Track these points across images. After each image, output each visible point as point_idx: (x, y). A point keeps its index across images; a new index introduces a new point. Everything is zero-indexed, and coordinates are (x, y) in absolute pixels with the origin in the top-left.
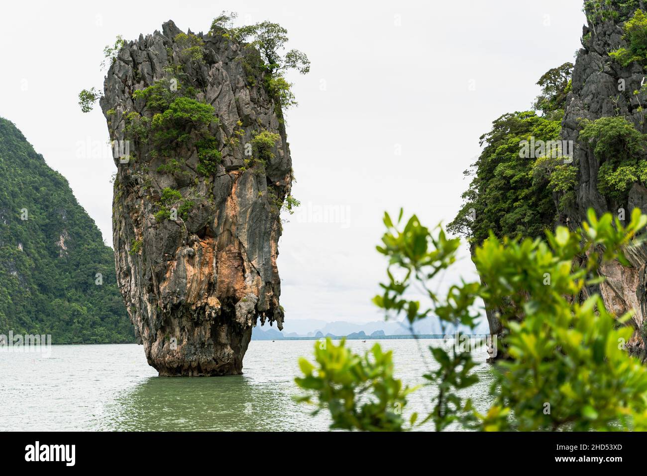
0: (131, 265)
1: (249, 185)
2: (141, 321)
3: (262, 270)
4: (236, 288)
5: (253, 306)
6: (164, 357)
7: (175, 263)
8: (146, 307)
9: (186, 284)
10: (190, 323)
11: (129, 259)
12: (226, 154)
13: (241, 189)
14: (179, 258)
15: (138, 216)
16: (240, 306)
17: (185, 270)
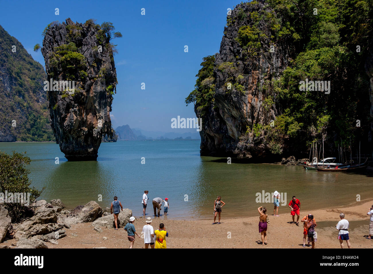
0: (54, 114)
1: (98, 84)
2: (58, 135)
3: (104, 116)
4: (94, 123)
5: (100, 130)
7: (69, 114)
8: (59, 130)
9: (73, 122)
10: (76, 136)
12: (89, 73)
13: (95, 86)
14: (71, 112)
16: (95, 130)
17: (73, 117)
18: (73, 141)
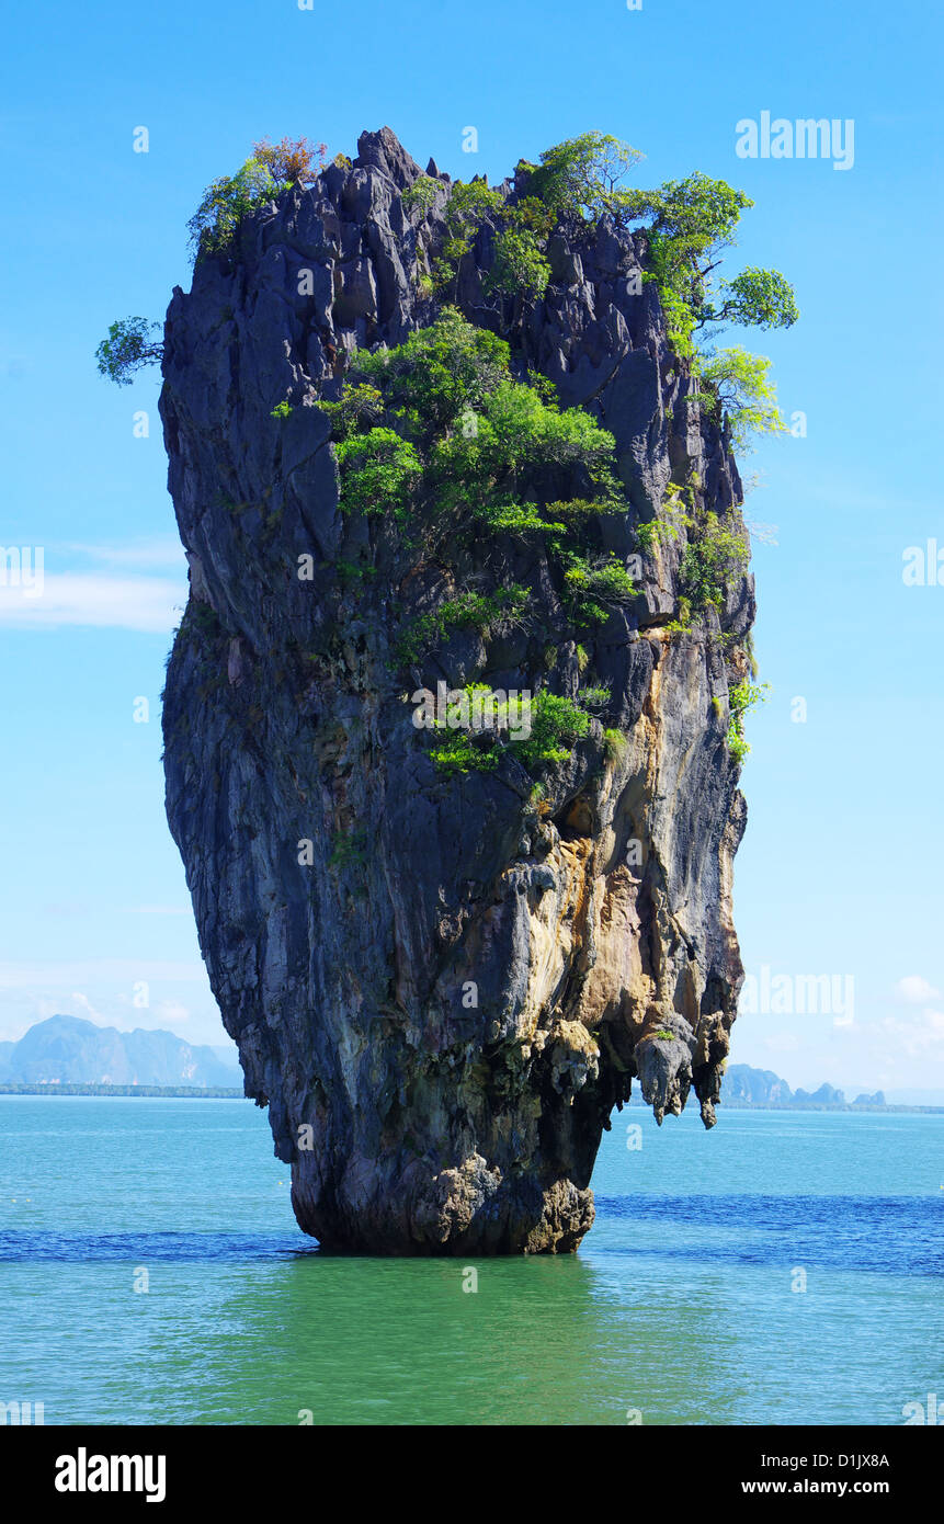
0: (269, 906)
2: (298, 1087)
3: (700, 941)
6: (410, 1207)
7: (497, 913)
9: (528, 980)
10: (479, 1101)
11: (267, 885)
13: (674, 689)
14: (508, 897)
15: (338, 753)
16: (656, 1053)
17: (528, 936)
18: (453, 1137)
